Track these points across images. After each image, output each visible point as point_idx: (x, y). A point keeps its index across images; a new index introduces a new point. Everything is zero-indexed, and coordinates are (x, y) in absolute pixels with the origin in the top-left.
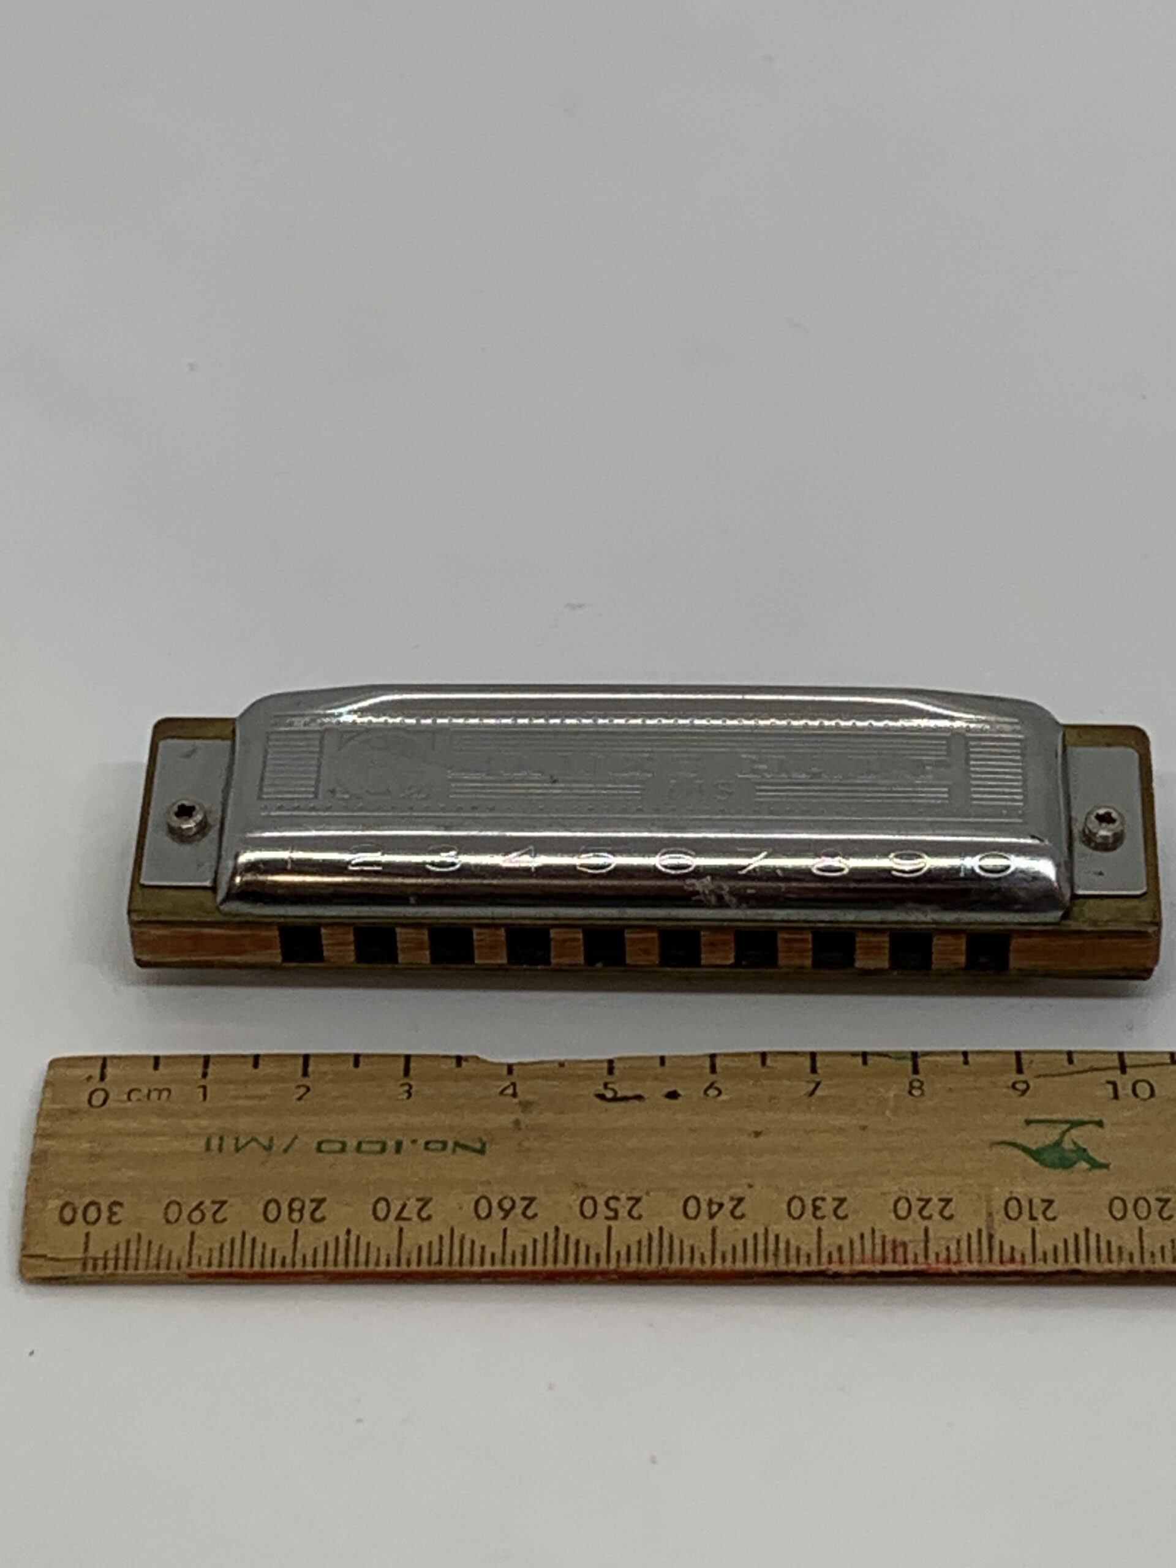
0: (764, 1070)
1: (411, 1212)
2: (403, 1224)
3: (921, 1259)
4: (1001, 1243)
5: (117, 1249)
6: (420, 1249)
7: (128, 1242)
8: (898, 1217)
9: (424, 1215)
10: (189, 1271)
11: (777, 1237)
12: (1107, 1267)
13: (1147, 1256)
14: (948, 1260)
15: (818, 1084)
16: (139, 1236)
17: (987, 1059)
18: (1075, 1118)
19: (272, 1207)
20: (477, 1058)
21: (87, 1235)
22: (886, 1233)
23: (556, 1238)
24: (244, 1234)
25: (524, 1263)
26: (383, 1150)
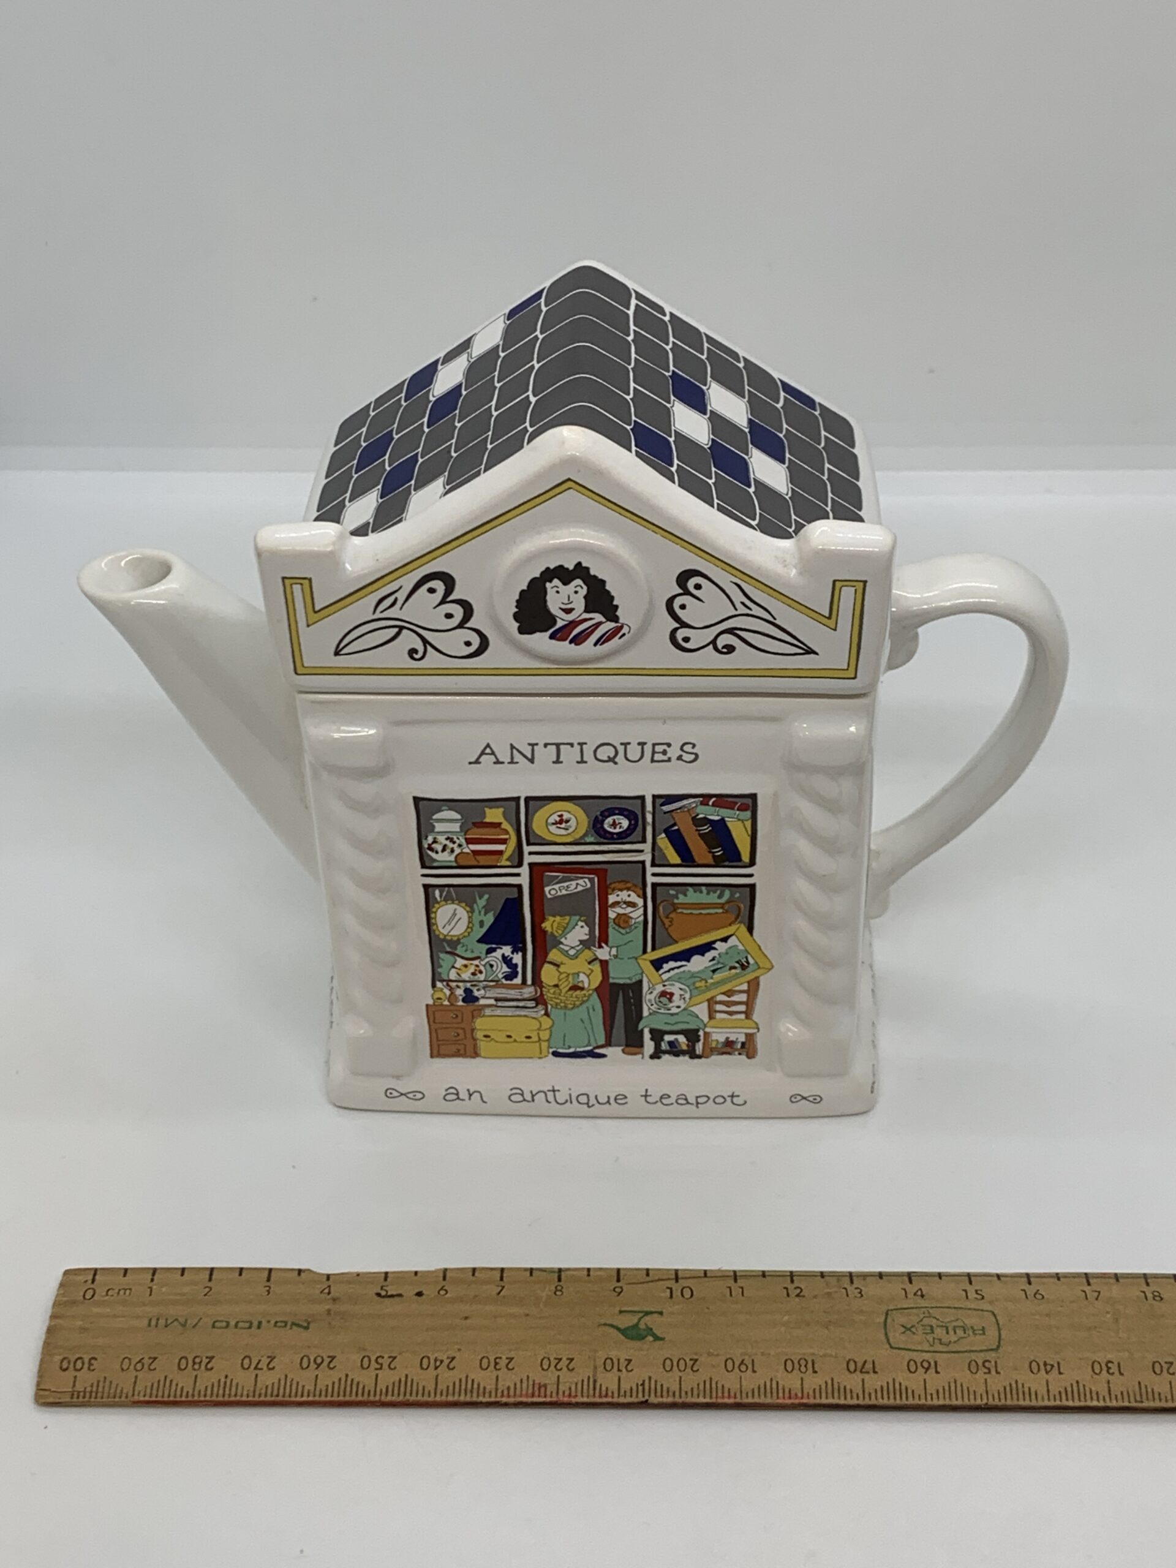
0: (474, 1279)
1: (262, 1365)
2: (257, 1372)
3: (554, 1395)
4: (601, 1385)
5: (92, 1386)
6: (267, 1387)
7: (98, 1382)
8: (543, 1369)
9: (271, 1366)
10: (132, 1400)
11: (473, 1381)
12: (660, 1400)
13: (683, 1394)
14: (570, 1395)
15: (503, 1287)
16: (105, 1378)
17: (599, 1273)
18: (647, 1309)
19: (183, 1361)
20: (309, 1270)
21: (75, 1377)
22: (535, 1378)
23: (346, 1380)
24: (166, 1377)
25: (326, 1396)
26: (250, 1327)
